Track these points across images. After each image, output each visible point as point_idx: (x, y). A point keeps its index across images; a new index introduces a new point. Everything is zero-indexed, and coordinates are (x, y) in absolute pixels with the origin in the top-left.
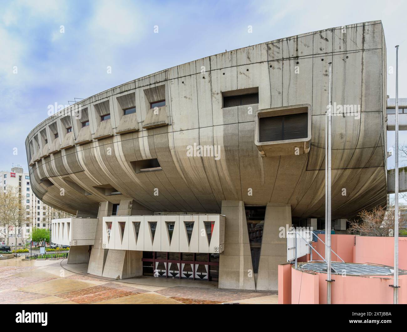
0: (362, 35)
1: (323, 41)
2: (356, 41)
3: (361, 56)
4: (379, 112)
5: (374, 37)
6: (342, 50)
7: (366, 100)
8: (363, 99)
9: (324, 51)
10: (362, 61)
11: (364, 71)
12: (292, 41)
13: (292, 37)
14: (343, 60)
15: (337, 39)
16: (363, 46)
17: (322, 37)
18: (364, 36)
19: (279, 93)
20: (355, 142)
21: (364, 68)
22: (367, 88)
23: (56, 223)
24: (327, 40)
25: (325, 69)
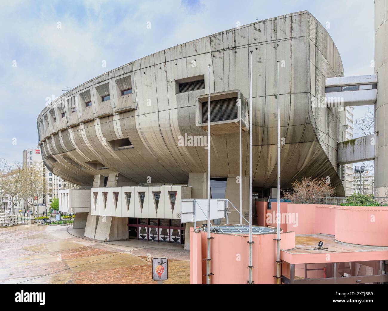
0: (290, 25)
1: (257, 32)
2: (285, 30)
3: (290, 43)
4: (306, 92)
5: (301, 26)
6: (273, 39)
7: (294, 82)
8: (293, 81)
9: (258, 41)
10: (291, 48)
11: (293, 57)
12: (231, 33)
13: (230, 30)
14: (274, 48)
15: (268, 30)
16: (291, 34)
17: (255, 29)
18: (292, 25)
19: (221, 80)
20: (286, 120)
21: (293, 54)
22: (296, 72)
23: (62, 194)
24: (260, 31)
25: (258, 57)
